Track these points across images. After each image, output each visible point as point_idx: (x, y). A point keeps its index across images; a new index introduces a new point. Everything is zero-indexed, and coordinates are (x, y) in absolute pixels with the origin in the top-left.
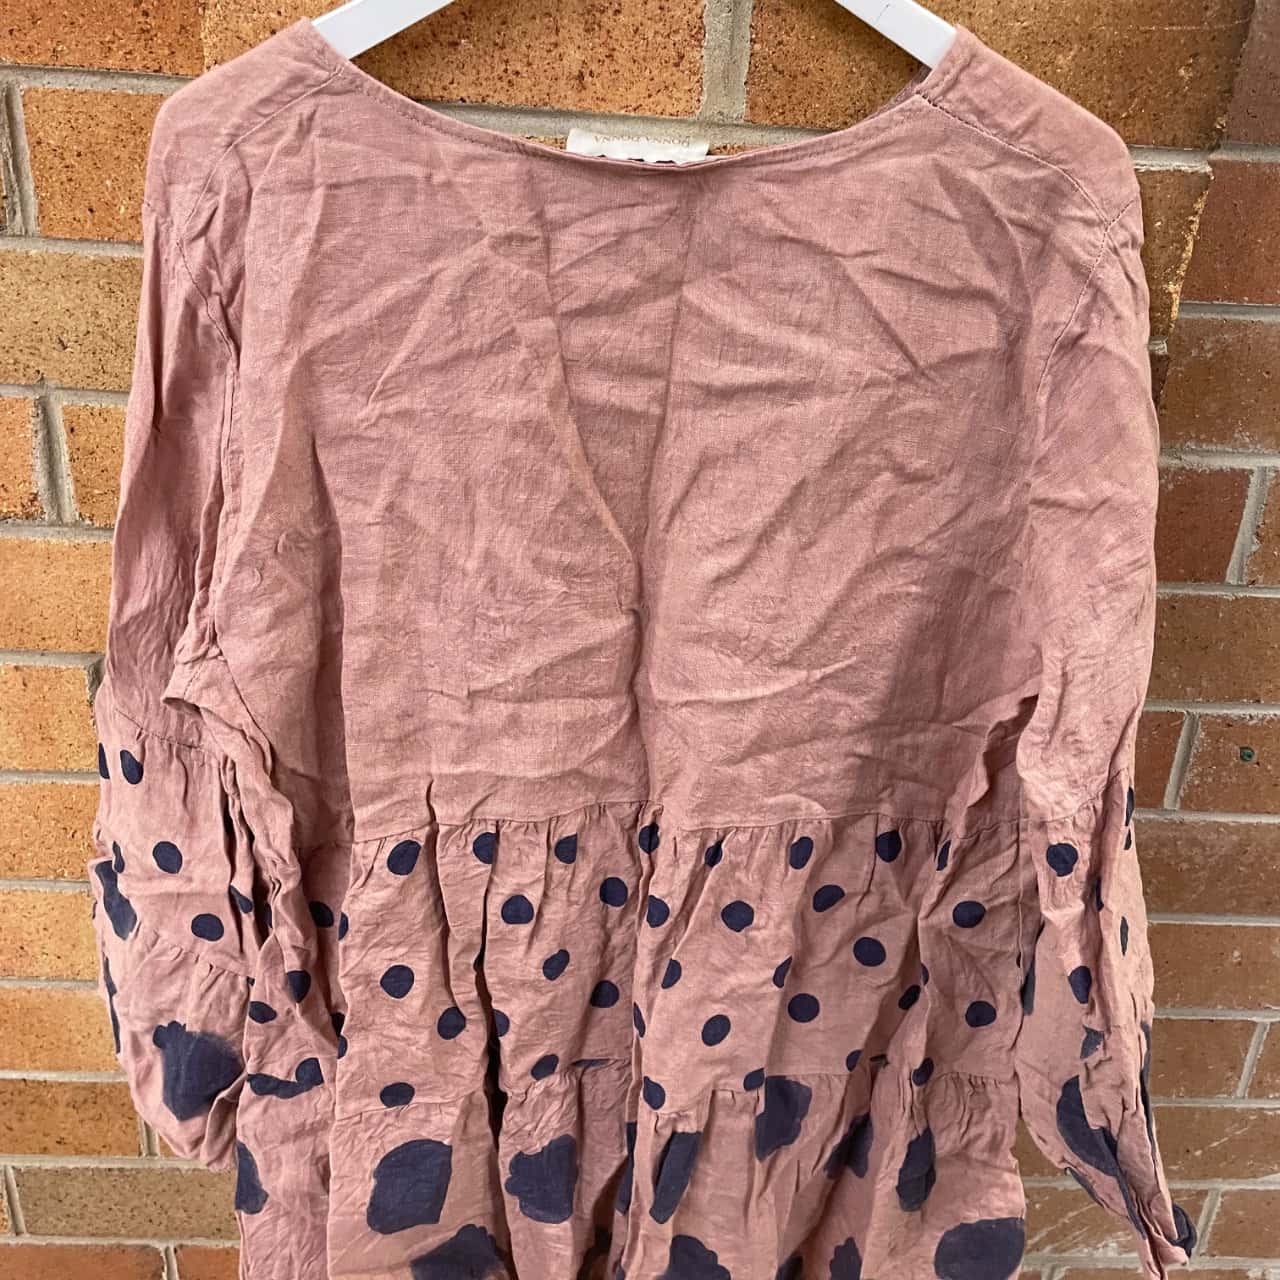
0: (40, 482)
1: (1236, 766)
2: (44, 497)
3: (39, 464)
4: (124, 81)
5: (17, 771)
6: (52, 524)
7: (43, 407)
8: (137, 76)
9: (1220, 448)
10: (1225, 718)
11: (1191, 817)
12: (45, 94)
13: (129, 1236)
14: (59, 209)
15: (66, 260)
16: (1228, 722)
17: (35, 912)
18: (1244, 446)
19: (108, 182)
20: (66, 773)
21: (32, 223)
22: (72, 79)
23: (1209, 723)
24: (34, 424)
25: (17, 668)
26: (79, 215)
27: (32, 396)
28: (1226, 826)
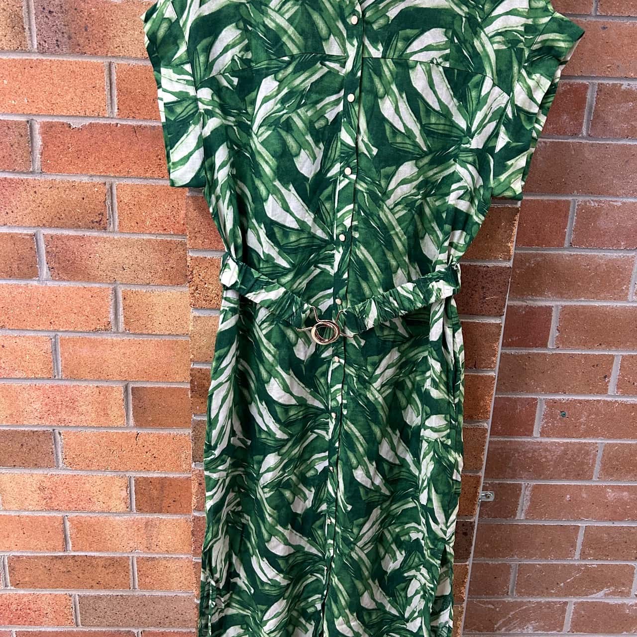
0: (112, 316)
1: (560, 419)
2: (113, 322)
3: (112, 311)
4: (151, 180)
5: (94, 427)
6: (114, 333)
7: (115, 291)
8: (156, 179)
9: (540, 298)
10: (553, 400)
11: (545, 440)
12: (124, 185)
13: (122, 626)
14: (126, 223)
15: (127, 240)
16: (555, 402)
17: (96, 484)
18: (549, 297)
19: (144, 214)
20: (112, 427)
21: (116, 228)
22: (133, 180)
23: (547, 402)
24: (111, 296)
25: (97, 387)
26: (132, 224)
27: (111, 287)
28: (558, 443)
